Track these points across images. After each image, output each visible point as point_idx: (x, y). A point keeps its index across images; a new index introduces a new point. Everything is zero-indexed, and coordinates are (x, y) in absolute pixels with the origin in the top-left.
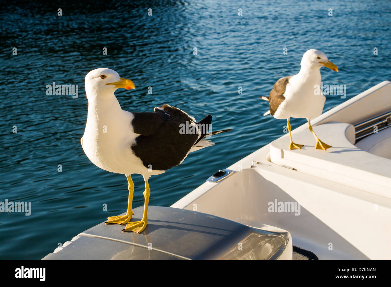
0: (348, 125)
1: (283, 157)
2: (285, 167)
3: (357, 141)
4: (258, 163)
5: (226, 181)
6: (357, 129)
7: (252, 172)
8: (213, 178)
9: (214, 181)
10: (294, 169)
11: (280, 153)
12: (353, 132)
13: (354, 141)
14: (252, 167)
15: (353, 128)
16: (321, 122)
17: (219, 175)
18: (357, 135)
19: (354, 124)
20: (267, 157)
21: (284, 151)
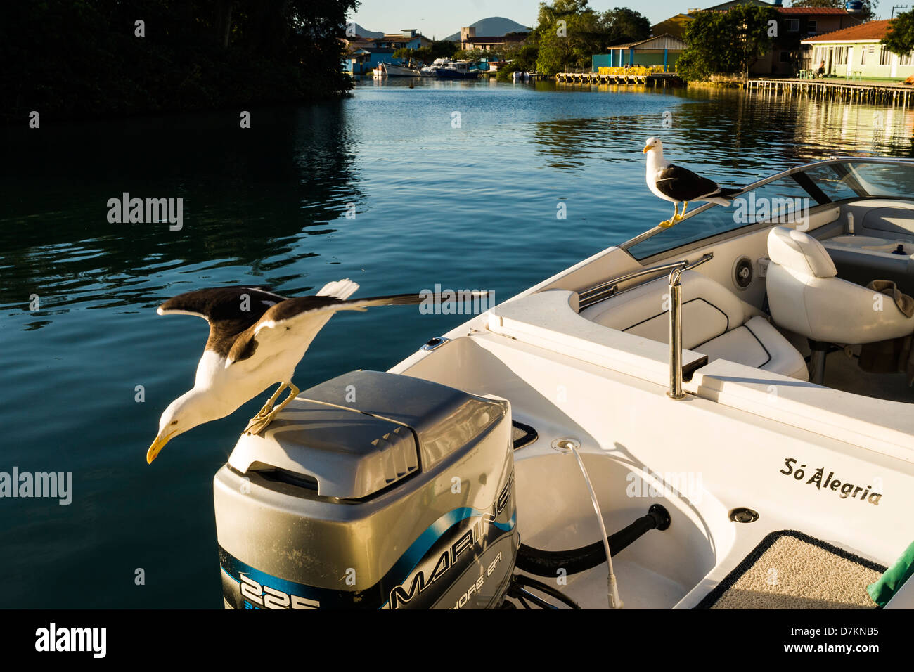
0: (571, 292)
1: (502, 325)
2: (504, 335)
3: (581, 310)
4: (475, 331)
5: (441, 350)
6: (581, 298)
7: (468, 342)
8: (426, 346)
9: (428, 349)
10: (513, 338)
11: (499, 320)
12: (577, 301)
13: (578, 310)
14: (469, 335)
15: (577, 296)
16: (545, 289)
17: (434, 343)
18: (581, 304)
19: (578, 291)
20: (485, 325)
21: (503, 318)
